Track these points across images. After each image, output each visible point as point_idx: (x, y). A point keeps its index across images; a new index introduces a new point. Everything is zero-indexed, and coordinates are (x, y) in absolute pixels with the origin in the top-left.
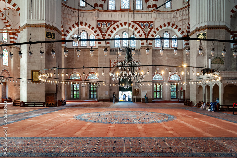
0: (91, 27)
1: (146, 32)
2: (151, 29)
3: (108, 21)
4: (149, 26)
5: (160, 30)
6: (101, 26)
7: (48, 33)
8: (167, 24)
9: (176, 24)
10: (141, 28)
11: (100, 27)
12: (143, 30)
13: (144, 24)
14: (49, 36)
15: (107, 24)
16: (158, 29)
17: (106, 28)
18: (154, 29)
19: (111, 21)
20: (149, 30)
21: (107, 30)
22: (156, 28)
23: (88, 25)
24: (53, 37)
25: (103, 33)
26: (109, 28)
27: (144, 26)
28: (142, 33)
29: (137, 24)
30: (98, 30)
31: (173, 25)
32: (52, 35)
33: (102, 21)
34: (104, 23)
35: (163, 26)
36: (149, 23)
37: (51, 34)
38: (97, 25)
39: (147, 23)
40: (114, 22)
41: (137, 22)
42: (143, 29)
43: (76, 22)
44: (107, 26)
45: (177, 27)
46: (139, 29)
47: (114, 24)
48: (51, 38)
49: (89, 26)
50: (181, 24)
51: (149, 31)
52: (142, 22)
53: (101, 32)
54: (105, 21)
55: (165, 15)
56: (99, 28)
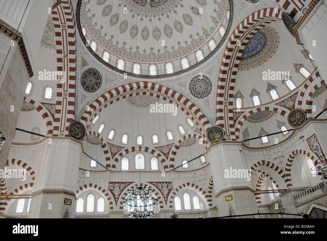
0: (102, 189)
1: (165, 194)
2: (170, 190)
3: (122, 183)
4: (168, 187)
5: (180, 190)
6: (114, 188)
7: (66, 199)
8: (186, 185)
9: (196, 185)
10: (159, 189)
11: (112, 189)
12: (161, 192)
13: (162, 185)
14: (66, 203)
15: (120, 185)
16: (177, 190)
17: (120, 190)
18: (173, 190)
19: (125, 183)
20: (168, 191)
21: (120, 192)
22: (175, 189)
23: (98, 187)
24: (70, 204)
25: (116, 196)
26: (122, 190)
27: (162, 187)
28: (160, 195)
29: (154, 185)
30: (109, 192)
31: (193, 185)
32: (70, 202)
33: (115, 183)
34: (117, 184)
35: (182, 186)
36: (168, 184)
37: (69, 200)
38: (109, 188)
39: (165, 184)
40: (128, 184)
41: (154, 183)
42: (161, 190)
43: (84, 184)
44: (120, 188)
45: (197, 187)
46: (157, 190)
47: (128, 185)
48: (68, 205)
49: (100, 188)
50: (201, 184)
51: (168, 193)
52: (160, 183)
53: (114, 195)
54: (118, 183)
55: (183, 175)
56: (111, 191)
